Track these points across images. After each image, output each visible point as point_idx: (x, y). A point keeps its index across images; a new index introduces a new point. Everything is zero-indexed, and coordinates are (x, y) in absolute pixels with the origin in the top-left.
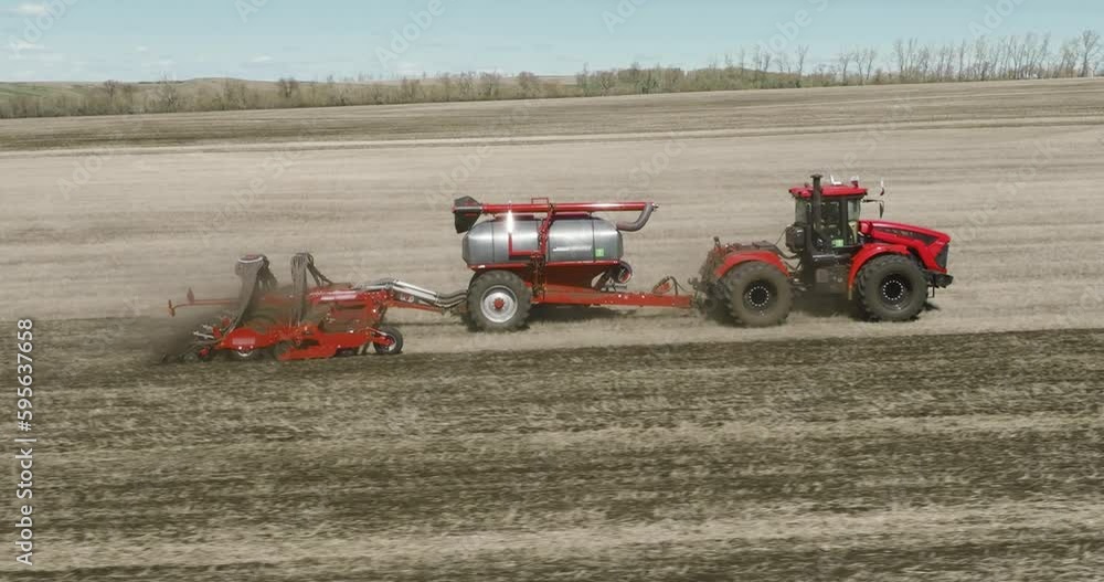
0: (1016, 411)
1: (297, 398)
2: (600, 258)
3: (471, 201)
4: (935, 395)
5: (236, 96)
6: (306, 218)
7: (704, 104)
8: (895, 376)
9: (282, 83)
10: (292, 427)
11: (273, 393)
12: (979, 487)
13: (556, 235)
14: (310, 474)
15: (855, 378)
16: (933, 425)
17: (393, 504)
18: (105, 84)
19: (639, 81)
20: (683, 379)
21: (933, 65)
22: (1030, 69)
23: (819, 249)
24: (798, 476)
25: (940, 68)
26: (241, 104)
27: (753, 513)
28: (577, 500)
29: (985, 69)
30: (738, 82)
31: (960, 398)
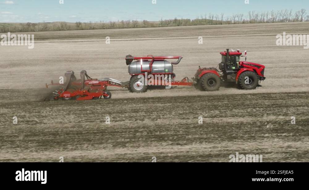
0: (240, 116)
1: (43, 112)
2: (167, 72)
3: (130, 56)
4: (220, 112)
5: (64, 27)
6: (70, 61)
7: (193, 29)
8: (211, 106)
9: (77, 23)
10: (37, 121)
11: (37, 111)
12: (220, 138)
13: (154, 65)
14: (36, 134)
15: (200, 107)
16: (215, 120)
17: (55, 142)
18: (27, 23)
19: (177, 23)
20: (152, 107)
21: (259, 18)
22: (286, 19)
23: (228, 69)
24: (171, 135)
25: (261, 19)
26: (65, 29)
27: (154, 145)
28: (106, 141)
29: (274, 20)
30: (205, 23)
31: (227, 112)
